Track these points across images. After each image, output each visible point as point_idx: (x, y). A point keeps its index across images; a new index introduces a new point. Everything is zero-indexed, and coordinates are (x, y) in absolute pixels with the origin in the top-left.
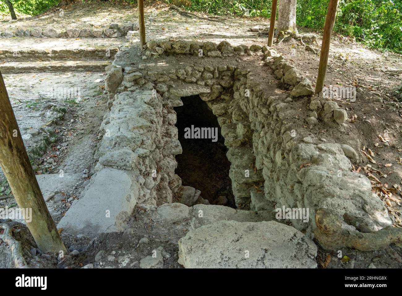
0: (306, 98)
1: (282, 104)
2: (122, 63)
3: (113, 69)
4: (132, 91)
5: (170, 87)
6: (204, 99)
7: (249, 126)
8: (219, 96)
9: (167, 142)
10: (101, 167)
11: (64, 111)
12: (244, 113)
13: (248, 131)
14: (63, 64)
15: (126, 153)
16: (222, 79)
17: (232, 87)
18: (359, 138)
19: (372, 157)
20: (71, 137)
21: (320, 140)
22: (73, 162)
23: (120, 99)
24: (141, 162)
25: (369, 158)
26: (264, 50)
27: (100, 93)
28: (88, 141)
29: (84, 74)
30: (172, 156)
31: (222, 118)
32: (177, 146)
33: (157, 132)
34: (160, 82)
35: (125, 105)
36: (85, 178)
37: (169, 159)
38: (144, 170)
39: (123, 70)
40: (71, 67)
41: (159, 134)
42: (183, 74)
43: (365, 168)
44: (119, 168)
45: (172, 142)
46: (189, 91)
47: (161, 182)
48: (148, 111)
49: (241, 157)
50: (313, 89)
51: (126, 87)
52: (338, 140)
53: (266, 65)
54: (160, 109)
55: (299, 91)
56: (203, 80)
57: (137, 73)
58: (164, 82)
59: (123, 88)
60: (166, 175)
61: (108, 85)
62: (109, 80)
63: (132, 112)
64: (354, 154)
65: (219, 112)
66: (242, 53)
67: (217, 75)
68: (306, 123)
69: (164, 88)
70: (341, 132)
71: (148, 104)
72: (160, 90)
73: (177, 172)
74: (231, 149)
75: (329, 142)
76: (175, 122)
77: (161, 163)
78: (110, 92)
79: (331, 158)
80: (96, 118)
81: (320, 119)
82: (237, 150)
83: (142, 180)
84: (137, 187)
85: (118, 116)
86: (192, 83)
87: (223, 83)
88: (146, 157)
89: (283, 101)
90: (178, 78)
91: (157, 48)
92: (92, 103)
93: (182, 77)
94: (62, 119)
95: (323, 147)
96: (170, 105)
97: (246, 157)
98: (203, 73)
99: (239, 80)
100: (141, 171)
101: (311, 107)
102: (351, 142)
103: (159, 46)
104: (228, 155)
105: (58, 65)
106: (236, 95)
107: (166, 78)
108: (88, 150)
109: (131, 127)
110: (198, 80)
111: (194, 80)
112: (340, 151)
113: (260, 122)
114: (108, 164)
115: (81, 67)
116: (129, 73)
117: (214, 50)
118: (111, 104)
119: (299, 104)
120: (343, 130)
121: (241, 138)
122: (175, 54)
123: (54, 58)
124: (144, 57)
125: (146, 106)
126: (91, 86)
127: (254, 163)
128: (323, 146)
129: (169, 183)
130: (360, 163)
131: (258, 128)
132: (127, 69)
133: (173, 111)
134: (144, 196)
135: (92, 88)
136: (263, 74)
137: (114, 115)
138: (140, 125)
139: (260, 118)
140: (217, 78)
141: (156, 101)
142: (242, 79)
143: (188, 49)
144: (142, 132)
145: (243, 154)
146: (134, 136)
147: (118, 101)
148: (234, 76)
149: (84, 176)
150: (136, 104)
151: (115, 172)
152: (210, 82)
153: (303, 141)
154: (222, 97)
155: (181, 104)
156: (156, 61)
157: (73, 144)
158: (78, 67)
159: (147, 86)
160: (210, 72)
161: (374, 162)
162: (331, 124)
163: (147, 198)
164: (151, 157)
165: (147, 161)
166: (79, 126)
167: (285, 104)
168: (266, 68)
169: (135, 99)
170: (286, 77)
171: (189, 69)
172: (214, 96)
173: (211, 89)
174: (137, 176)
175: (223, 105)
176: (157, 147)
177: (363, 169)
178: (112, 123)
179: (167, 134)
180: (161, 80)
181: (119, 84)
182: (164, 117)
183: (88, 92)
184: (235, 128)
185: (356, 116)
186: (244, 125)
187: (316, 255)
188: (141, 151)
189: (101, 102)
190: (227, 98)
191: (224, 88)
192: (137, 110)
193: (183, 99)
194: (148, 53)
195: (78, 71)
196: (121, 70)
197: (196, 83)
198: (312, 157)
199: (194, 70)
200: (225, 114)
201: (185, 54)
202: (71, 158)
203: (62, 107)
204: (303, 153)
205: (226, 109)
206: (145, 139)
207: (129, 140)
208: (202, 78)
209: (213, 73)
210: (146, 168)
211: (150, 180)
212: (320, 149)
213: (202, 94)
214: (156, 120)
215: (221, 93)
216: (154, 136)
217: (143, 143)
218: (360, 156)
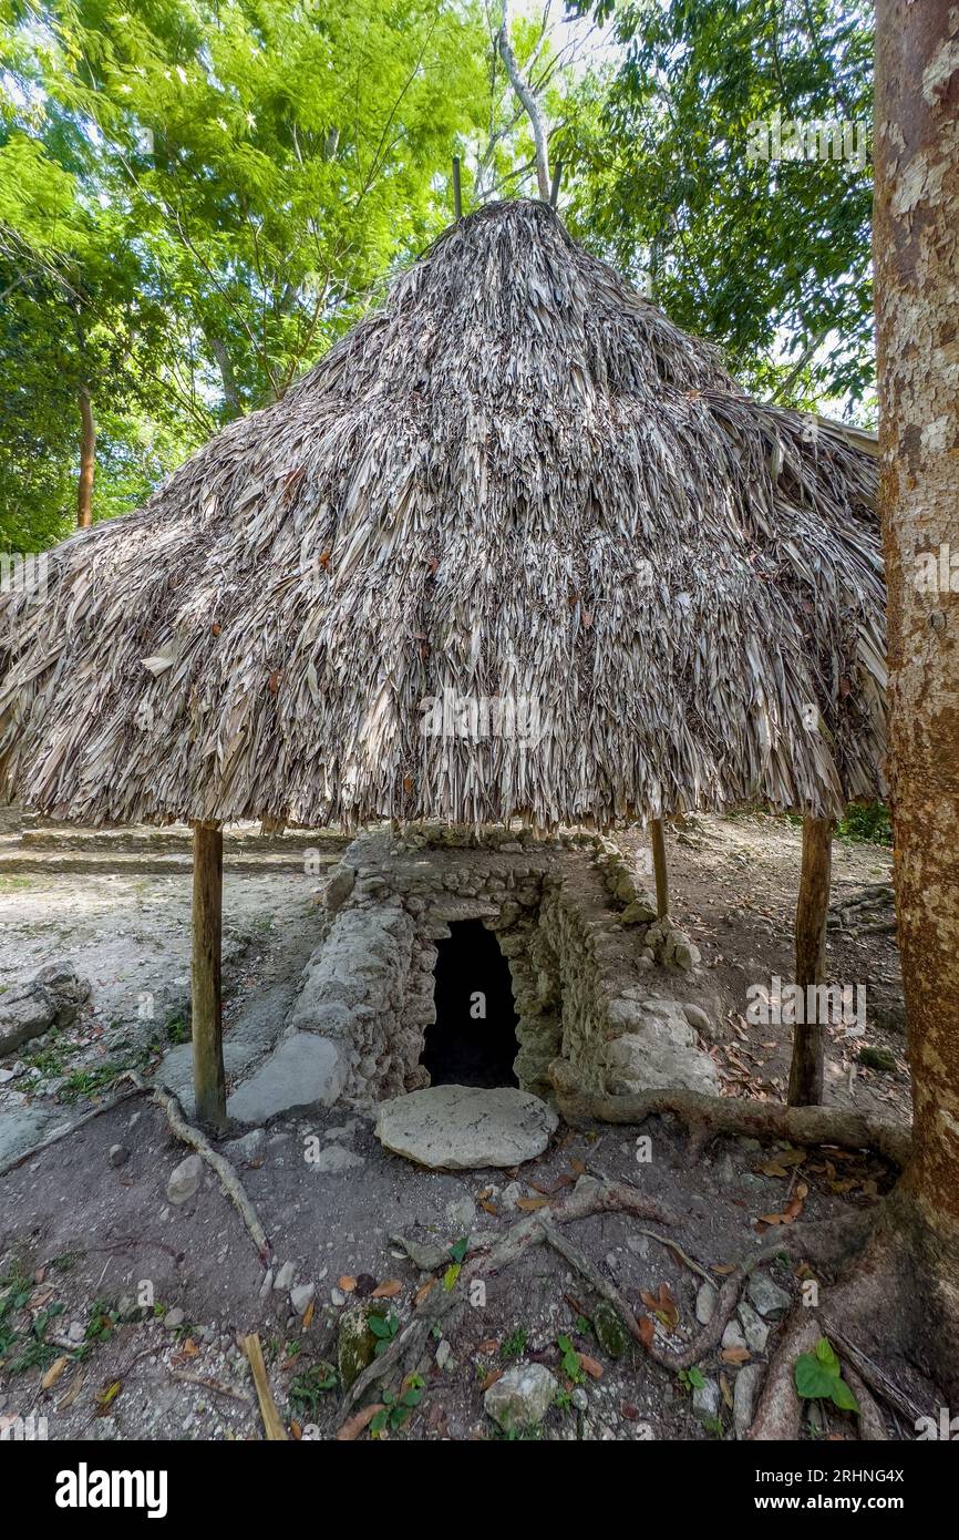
0: (645, 925)
1: (603, 935)
2: (355, 861)
3: (339, 871)
4: (365, 909)
5: (430, 903)
6: (489, 926)
7: (558, 977)
8: (516, 922)
9: (411, 1000)
10: (295, 1030)
11: (248, 941)
12: (553, 953)
13: (555, 986)
14: (259, 860)
15: (338, 1010)
16: (522, 891)
17: (538, 905)
18: (720, 994)
19: (744, 1030)
20: (251, 988)
21: (650, 995)
22: (248, 1030)
23: (345, 921)
24: (359, 1027)
25: (736, 1031)
26: (596, 842)
27: (313, 912)
28: (279, 995)
29: (291, 877)
30: (416, 1027)
31: (516, 962)
32: (428, 1009)
33: (395, 980)
34: (414, 895)
35: (350, 931)
36: (265, 1052)
37: (410, 1033)
38: (361, 1043)
39: (356, 873)
40: (272, 864)
41: (399, 984)
42: (454, 882)
43: (727, 1048)
44: (323, 1033)
45: (420, 1001)
46: (463, 910)
47: (390, 1072)
48: (386, 942)
49: (539, 1035)
50: (655, 910)
51: (356, 902)
52: (681, 996)
53: (595, 868)
54: (408, 943)
55: (632, 913)
56: (488, 892)
57: (379, 879)
58: (421, 894)
59: (351, 903)
60: (400, 1060)
61: (329, 898)
62: (331, 888)
63: (357, 943)
64: (702, 1020)
65: (511, 949)
66: (559, 847)
67: (513, 885)
68: (635, 966)
69: (420, 904)
70: (688, 984)
71: (389, 931)
72: (413, 909)
73: (423, 1059)
74: (523, 1019)
75: (665, 998)
76: (433, 966)
77: (396, 1039)
78: (329, 909)
79: (658, 1023)
80: (299, 956)
81: (658, 961)
82: (534, 1022)
83: (356, 1059)
84: (343, 1068)
85: (336, 950)
86: (469, 896)
87: (522, 898)
88: (369, 1020)
89: (607, 931)
90: (446, 888)
91: (416, 837)
92: (298, 929)
93: (451, 887)
94: (242, 954)
95: (651, 1007)
96: (428, 935)
97: (546, 1034)
98: (488, 879)
99: (549, 893)
100: (356, 1042)
101: (648, 941)
102: (702, 1000)
103: (421, 834)
104: (518, 1031)
105: (252, 861)
106: (543, 921)
107: (424, 887)
108: (276, 1010)
109: (353, 967)
110: (479, 892)
111: (473, 892)
112: (679, 1014)
113: (572, 969)
114: (306, 1027)
115: (289, 865)
116: (364, 878)
117: (511, 841)
118: (328, 931)
119: (633, 935)
120: (692, 980)
121: (542, 998)
122: (445, 847)
123: (246, 849)
124: (394, 852)
125: (382, 935)
126: (300, 898)
127: (560, 1046)
128: (650, 1005)
129: (406, 1078)
130: (718, 1038)
131: (569, 979)
132: (363, 871)
133: (433, 947)
134: (355, 1085)
135: (302, 903)
136: (588, 885)
137: (329, 949)
138: (368, 964)
139: (573, 962)
140: (512, 890)
141: (403, 927)
142: (553, 891)
143: (467, 839)
144: (369, 977)
145: (544, 1029)
146: (355, 982)
147: (338, 925)
148: (542, 886)
149: (264, 1048)
150: (367, 931)
151: (314, 1040)
152: (499, 896)
153: (621, 996)
154: (521, 923)
155: (449, 935)
156: (413, 858)
157: (254, 1000)
158: (284, 865)
159: (391, 900)
160: (500, 878)
161: (744, 1037)
162: (674, 969)
163: (359, 1091)
164: (378, 1022)
165: (370, 1029)
166: (268, 969)
167: (608, 935)
168: (596, 873)
169: (367, 923)
170: (621, 890)
171: (465, 873)
172: (507, 921)
173: (502, 909)
174: (348, 1050)
175: (519, 937)
176: (392, 1007)
177: (723, 1050)
178: (323, 961)
179: (415, 988)
180: (416, 890)
181: (346, 896)
182: (414, 956)
183: (293, 909)
184: (535, 981)
185: (721, 958)
186: (550, 975)
187: (554, 1129)
188: (362, 1009)
189: (312, 927)
190: (528, 925)
191: (523, 907)
192: (367, 941)
193: (453, 925)
194: (401, 844)
195: (282, 873)
196: (352, 874)
197: (476, 897)
198: (627, 1021)
199: (472, 874)
200: (523, 954)
201: (461, 847)
202: (246, 1021)
203: (247, 935)
204: (613, 1015)
205: (523, 945)
206: (372, 989)
207: (346, 990)
208: (487, 889)
209: (505, 880)
210: (366, 1039)
211: (371, 1061)
212: (645, 1010)
213: (486, 917)
214: (397, 959)
215: (518, 917)
216: (389, 986)
217: (367, 995)
218: (719, 1026)
